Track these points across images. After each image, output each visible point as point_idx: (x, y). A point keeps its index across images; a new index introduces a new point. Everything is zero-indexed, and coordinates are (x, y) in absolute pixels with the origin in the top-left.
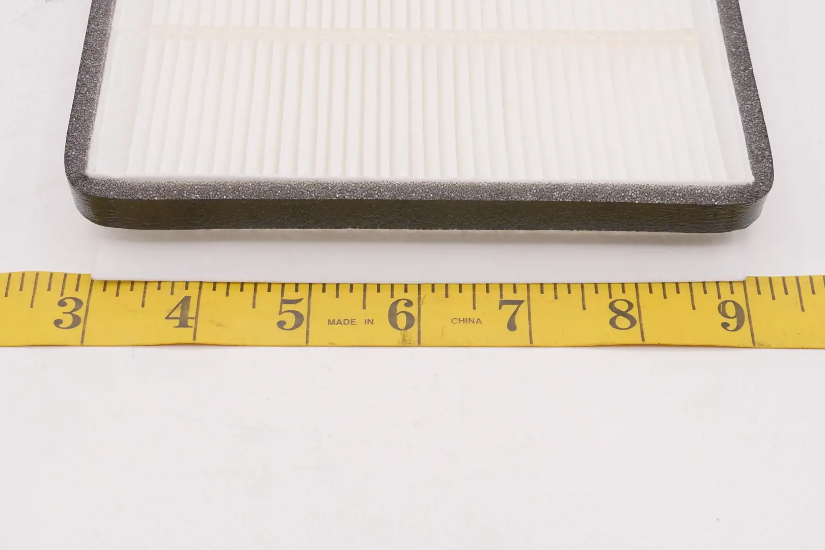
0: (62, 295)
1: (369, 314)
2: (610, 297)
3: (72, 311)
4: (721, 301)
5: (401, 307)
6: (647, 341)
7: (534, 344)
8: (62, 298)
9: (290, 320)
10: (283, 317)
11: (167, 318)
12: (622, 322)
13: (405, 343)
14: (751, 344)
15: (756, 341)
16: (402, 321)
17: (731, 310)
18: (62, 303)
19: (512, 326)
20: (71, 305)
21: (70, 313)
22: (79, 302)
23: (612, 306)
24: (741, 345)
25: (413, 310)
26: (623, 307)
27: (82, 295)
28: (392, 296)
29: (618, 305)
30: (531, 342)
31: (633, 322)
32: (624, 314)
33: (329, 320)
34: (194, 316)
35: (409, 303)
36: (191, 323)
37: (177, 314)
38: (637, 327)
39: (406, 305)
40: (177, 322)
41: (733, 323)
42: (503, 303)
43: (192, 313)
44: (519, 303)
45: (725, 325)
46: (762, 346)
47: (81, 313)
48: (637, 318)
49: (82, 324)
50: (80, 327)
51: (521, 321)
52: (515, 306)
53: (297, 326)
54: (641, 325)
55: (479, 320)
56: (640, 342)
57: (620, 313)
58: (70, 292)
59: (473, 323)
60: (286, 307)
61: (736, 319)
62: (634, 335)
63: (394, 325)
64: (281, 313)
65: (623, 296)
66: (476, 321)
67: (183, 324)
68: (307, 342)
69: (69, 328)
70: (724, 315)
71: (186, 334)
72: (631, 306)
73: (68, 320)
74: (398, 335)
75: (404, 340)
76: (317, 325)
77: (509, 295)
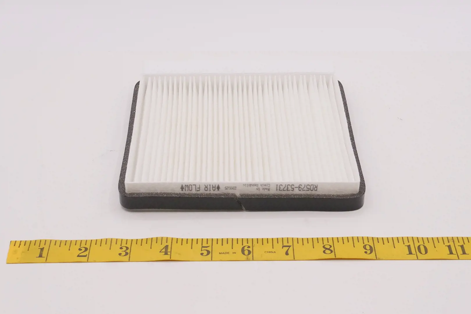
0: (121, 246)
1: (234, 251)
2: (323, 244)
3: (125, 251)
4: (364, 245)
5: (246, 248)
6: (337, 257)
7: (295, 259)
8: (121, 247)
9: (205, 253)
10: (203, 252)
11: (160, 252)
12: (328, 251)
13: (248, 260)
14: (375, 259)
15: (377, 257)
16: (246, 252)
17: (368, 247)
18: (121, 248)
19: (287, 254)
20: (125, 249)
21: (124, 251)
22: (127, 248)
23: (324, 247)
24: (372, 259)
25: (250, 249)
26: (328, 247)
27: (129, 245)
28: (243, 245)
29: (326, 247)
30: (294, 259)
31: (332, 251)
32: (329, 249)
33: (220, 253)
34: (170, 251)
35: (249, 247)
36: (169, 253)
37: (164, 250)
38: (333, 253)
39: (248, 247)
40: (164, 253)
41: (369, 252)
42: (283, 246)
43: (169, 250)
44: (290, 246)
45: (366, 252)
46: (379, 259)
47: (128, 251)
48: (333, 250)
49: (129, 255)
50: (128, 255)
51: (290, 252)
52: (288, 248)
53: (208, 254)
54: (335, 252)
55: (275, 252)
56: (334, 258)
57: (327, 249)
58: (124, 244)
59: (273, 253)
60: (203, 249)
61: (370, 251)
62: (332, 256)
63: (244, 254)
64: (202, 250)
65: (328, 244)
66: (273, 252)
67: (166, 253)
68: (212, 259)
69: (125, 256)
70: (365, 249)
71: (167, 257)
72: (331, 246)
73: (124, 253)
74: (244, 257)
75: (247, 259)
76: (215, 254)
77: (285, 244)
